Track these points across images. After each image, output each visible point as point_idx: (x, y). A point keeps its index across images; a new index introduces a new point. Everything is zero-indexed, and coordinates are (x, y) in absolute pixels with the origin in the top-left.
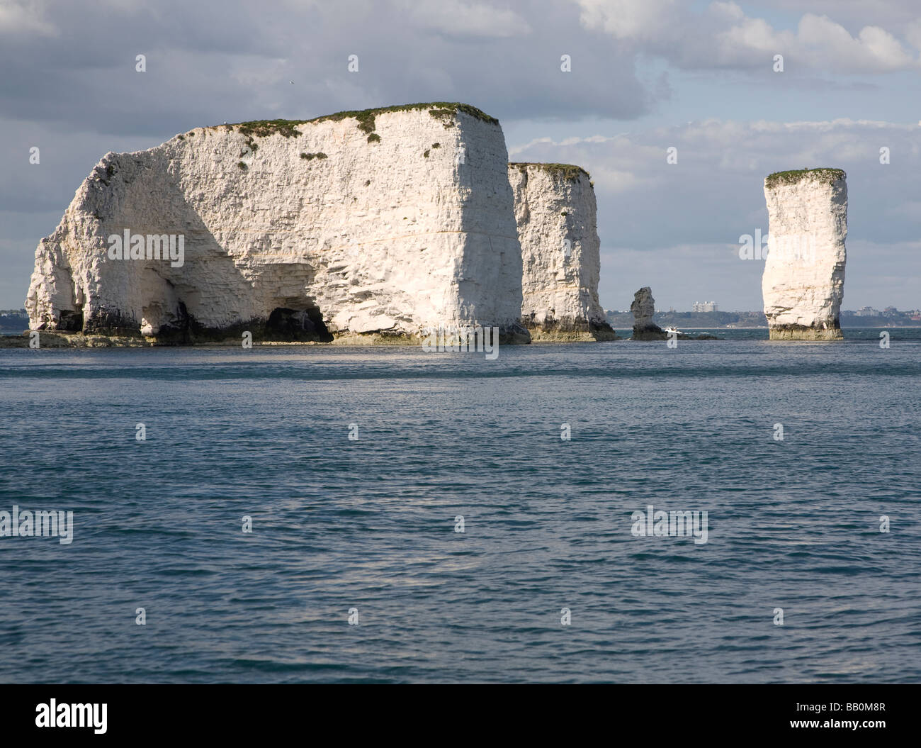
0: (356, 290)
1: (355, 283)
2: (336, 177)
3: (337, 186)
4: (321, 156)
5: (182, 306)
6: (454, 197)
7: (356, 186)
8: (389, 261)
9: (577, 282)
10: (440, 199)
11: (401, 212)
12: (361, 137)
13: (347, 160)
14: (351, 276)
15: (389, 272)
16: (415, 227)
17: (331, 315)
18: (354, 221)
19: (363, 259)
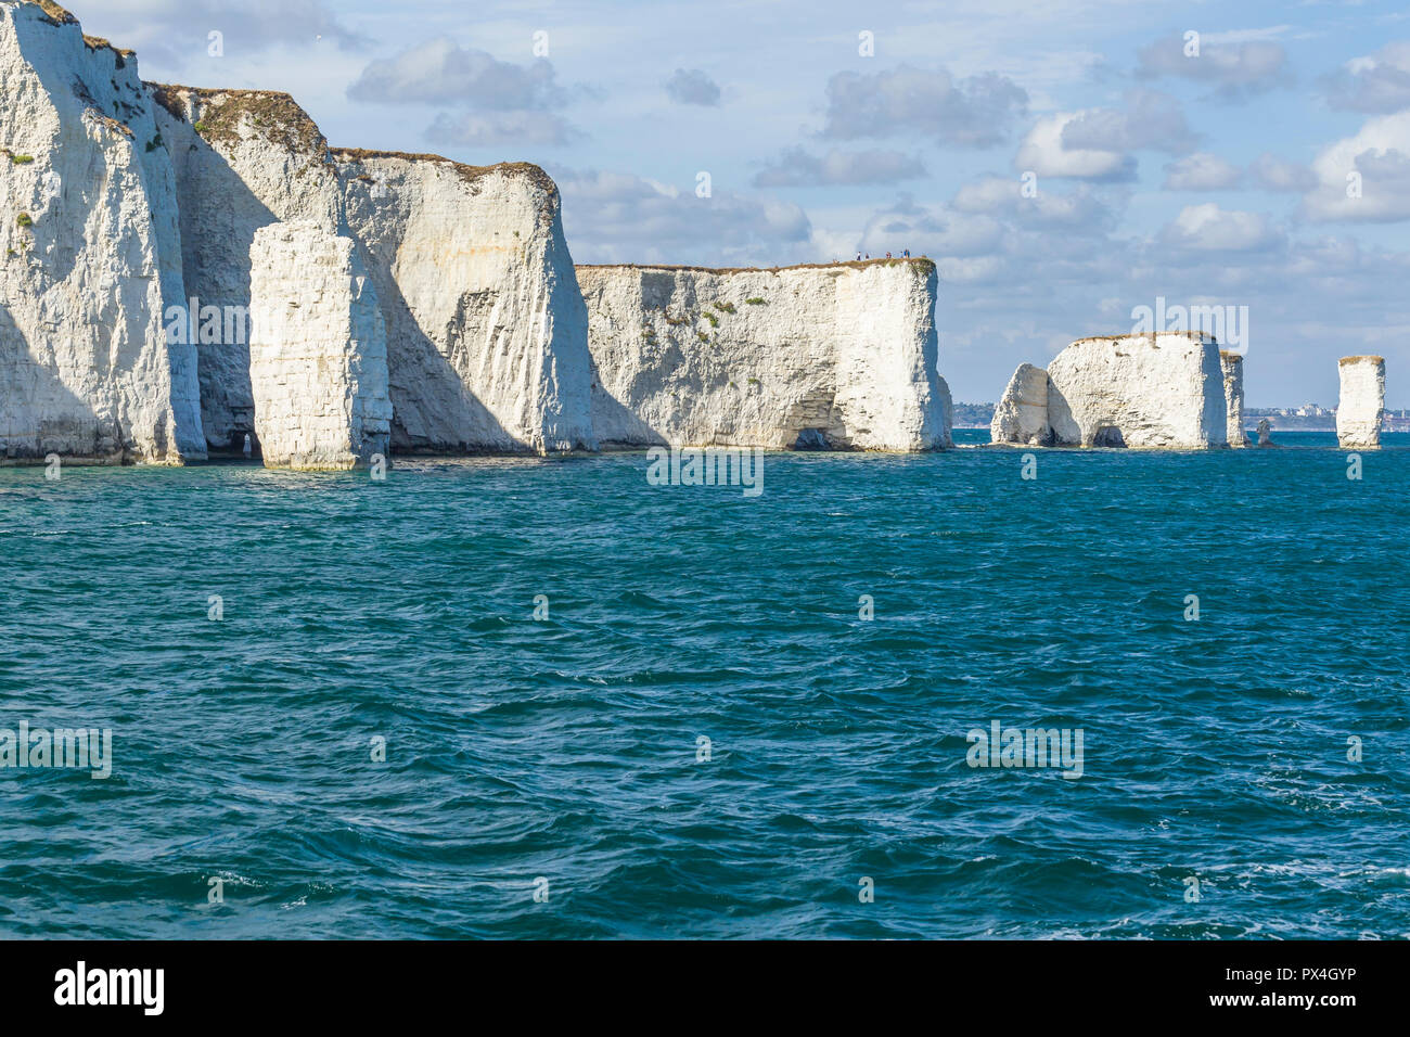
0: (1143, 423)
1: (1143, 420)
2: (1135, 366)
3: (1135, 371)
4: (1127, 355)
5: (1052, 430)
6: (1200, 379)
7: (1145, 372)
8: (1163, 409)
9: (1237, 417)
10: (1192, 380)
11: (1170, 386)
12: (1149, 348)
13: (1141, 358)
14: (1141, 417)
15: (1162, 415)
16: (1177, 393)
17: (1128, 436)
18: (1144, 389)
19: (1149, 408)
